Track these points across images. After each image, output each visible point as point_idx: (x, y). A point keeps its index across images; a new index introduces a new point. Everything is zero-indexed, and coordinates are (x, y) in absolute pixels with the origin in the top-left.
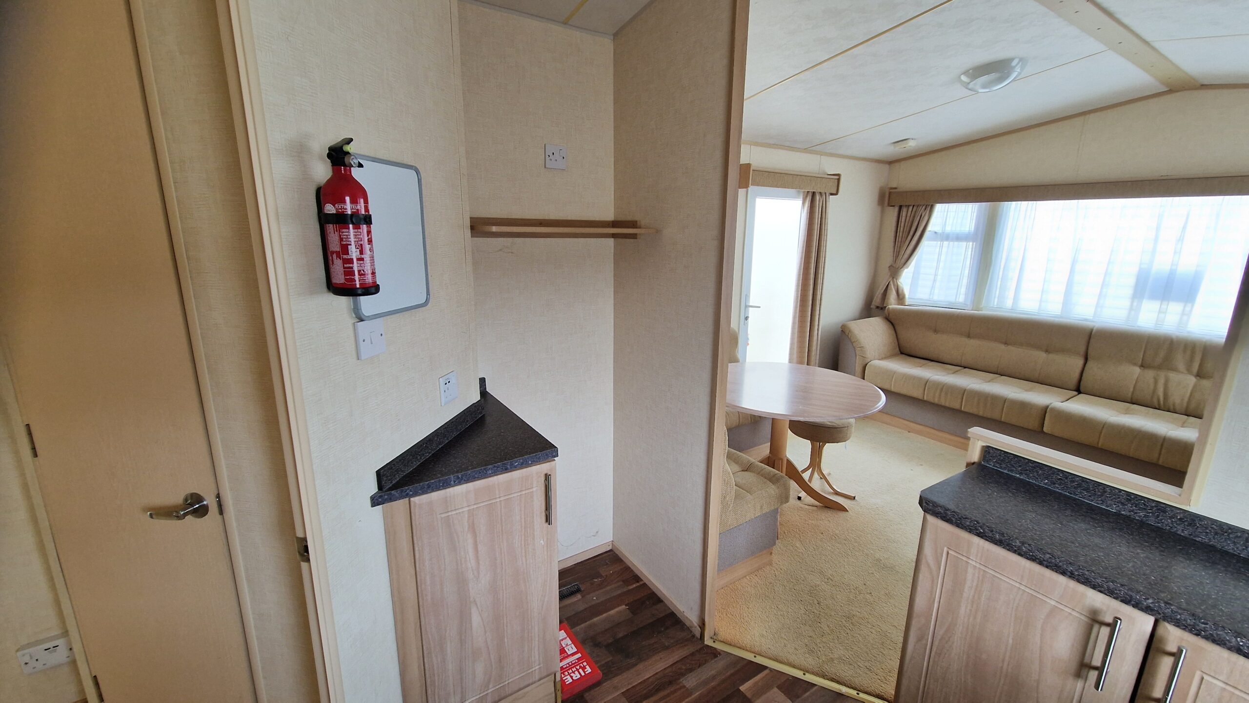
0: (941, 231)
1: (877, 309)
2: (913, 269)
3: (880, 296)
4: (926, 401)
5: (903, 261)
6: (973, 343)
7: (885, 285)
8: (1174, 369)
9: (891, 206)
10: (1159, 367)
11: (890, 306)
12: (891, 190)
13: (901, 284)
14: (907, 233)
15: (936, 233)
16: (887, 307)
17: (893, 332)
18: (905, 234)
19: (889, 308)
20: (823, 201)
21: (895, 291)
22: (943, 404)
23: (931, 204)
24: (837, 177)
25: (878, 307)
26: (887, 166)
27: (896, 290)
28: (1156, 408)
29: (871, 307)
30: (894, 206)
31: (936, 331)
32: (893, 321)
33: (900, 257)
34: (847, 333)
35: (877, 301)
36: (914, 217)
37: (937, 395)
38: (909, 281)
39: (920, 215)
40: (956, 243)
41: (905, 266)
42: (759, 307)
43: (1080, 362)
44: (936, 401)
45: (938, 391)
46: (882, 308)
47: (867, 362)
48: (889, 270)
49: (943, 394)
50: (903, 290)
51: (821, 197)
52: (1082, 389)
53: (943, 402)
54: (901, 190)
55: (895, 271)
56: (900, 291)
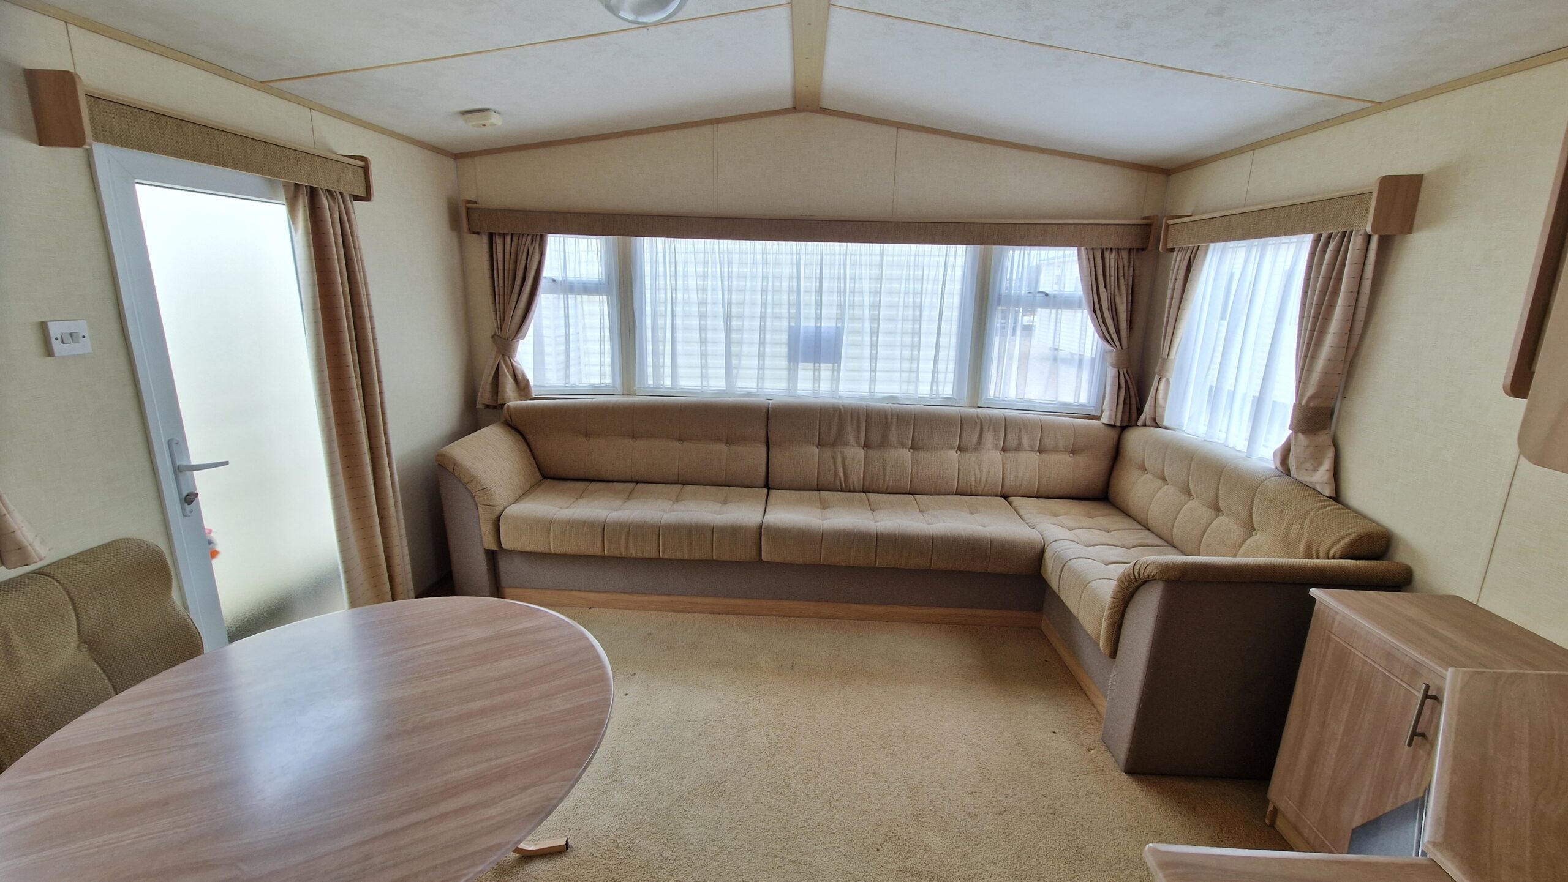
0: (561, 279)
1: (488, 409)
2: (532, 339)
3: (488, 387)
4: (609, 557)
5: (514, 326)
6: (641, 444)
7: (492, 368)
8: (847, 444)
9: (474, 233)
10: (834, 444)
11: (509, 404)
12: (470, 205)
13: (520, 364)
14: (510, 282)
15: (554, 280)
16: (506, 405)
17: (526, 447)
18: (508, 282)
19: (508, 406)
20: (340, 212)
21: (511, 376)
22: (634, 555)
23: (539, 234)
24: (362, 163)
25: (487, 406)
26: (452, 162)
27: (513, 375)
28: (838, 491)
29: (477, 407)
30: (478, 233)
31: (587, 435)
32: (520, 428)
33: (508, 320)
34: (450, 468)
35: (484, 395)
36: (517, 254)
37: (623, 543)
38: (530, 358)
39: (526, 250)
40: (585, 297)
41: (520, 335)
42: (226, 463)
43: (764, 450)
44: (623, 552)
45: (623, 537)
46: (495, 407)
47: (498, 513)
48: (495, 342)
49: (631, 540)
50: (523, 375)
51: (335, 203)
52: (771, 484)
53: (633, 552)
54: (483, 206)
55: (505, 343)
56: (520, 377)
